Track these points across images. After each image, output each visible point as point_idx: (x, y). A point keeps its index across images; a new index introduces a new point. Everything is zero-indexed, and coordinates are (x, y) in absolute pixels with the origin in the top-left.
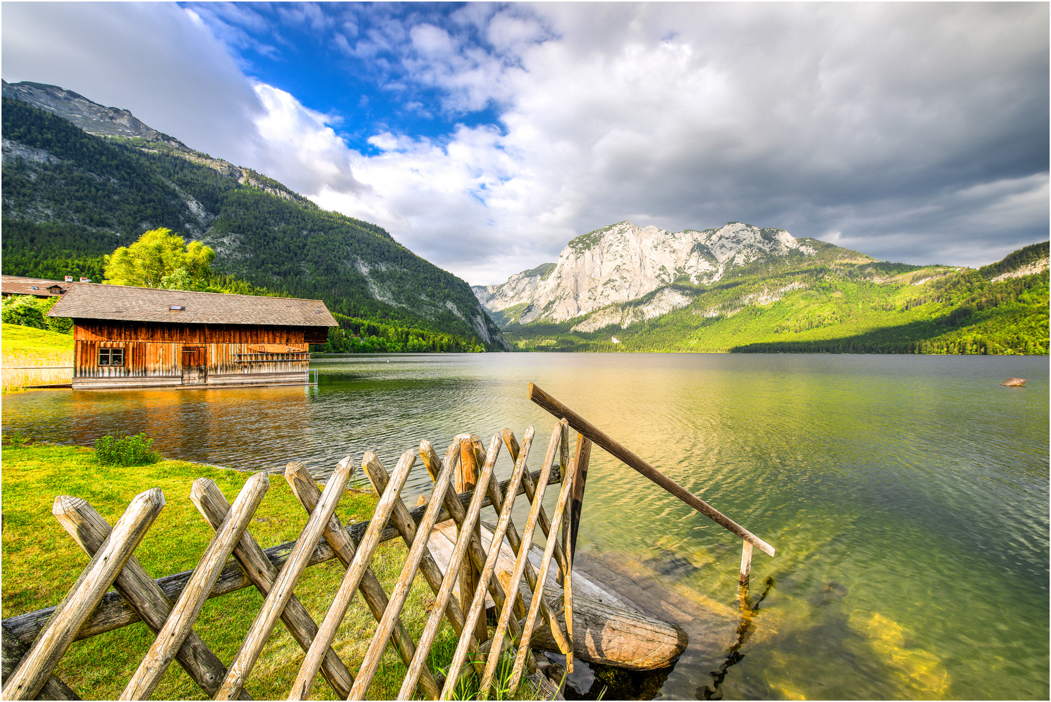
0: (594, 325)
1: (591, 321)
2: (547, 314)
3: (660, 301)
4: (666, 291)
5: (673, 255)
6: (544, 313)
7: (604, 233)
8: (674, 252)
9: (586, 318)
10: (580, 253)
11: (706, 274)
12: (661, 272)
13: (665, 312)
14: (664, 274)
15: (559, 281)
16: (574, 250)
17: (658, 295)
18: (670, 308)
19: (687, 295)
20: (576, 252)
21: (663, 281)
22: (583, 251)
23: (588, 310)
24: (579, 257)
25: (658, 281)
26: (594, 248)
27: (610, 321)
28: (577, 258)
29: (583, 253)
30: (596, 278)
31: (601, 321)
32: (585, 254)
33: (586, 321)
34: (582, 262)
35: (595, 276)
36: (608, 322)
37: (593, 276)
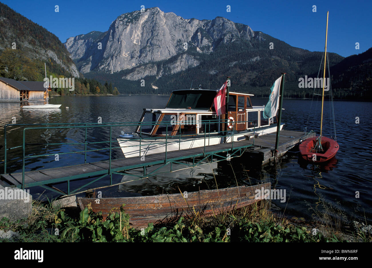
1: (136, 72)
2: (103, 66)
3: (181, 62)
4: (185, 56)
8: (186, 31)
9: (133, 70)
10: (126, 25)
11: (206, 47)
12: (179, 43)
13: (184, 69)
17: (179, 58)
18: (187, 67)
19: (197, 59)
20: (123, 24)
21: (180, 49)
22: (128, 24)
23: (133, 65)
24: (126, 28)
25: (177, 49)
26: (135, 23)
27: (149, 73)
28: (124, 29)
29: (128, 25)
30: (137, 44)
31: (143, 73)
32: (129, 26)
33: (133, 73)
34: (127, 32)
35: (136, 42)
36: (147, 74)
37: (135, 42)
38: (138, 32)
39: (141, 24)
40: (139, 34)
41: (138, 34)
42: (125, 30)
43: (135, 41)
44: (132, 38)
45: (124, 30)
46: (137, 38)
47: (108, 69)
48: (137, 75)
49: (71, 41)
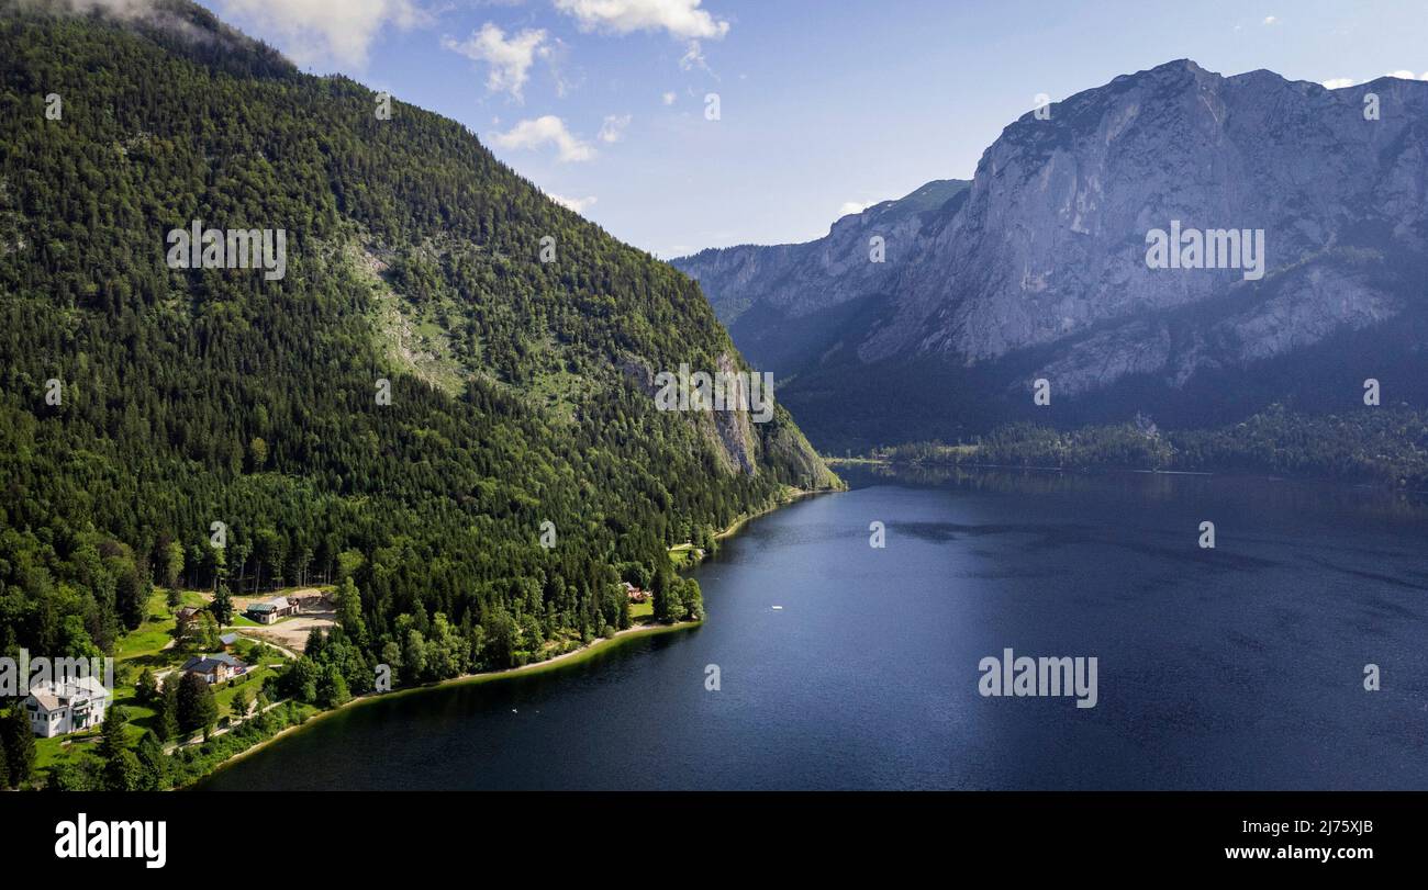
0: (1080, 375)
2: (936, 336)
3: (1293, 303)
5: (1336, 159)
6: (928, 334)
7: (1114, 98)
8: (1337, 148)
9: (1058, 350)
10: (1040, 158)
12: (1292, 212)
13: (1310, 340)
14: (1306, 216)
15: (974, 240)
16: (1019, 150)
17: (1287, 285)
18: (1328, 326)
19: (1386, 287)
20: (1026, 154)
21: (1302, 239)
22: (1046, 153)
23: (1064, 326)
24: (1036, 172)
25: (1284, 238)
26: (1082, 144)
27: (1131, 363)
28: (1031, 174)
29: (1049, 157)
30: (1087, 232)
31: (1103, 362)
32: (1052, 161)
33: (1057, 363)
34: (1044, 185)
35: (1084, 224)
36: (1122, 367)
37: (1076, 227)
38: (1093, 183)
39: (1107, 143)
40: (1097, 186)
41: (1093, 190)
42: (1032, 180)
43: (1078, 219)
44: (1062, 211)
45: (1027, 179)
46: (1088, 205)
47: (953, 347)
48: (1075, 372)
49: (847, 231)
